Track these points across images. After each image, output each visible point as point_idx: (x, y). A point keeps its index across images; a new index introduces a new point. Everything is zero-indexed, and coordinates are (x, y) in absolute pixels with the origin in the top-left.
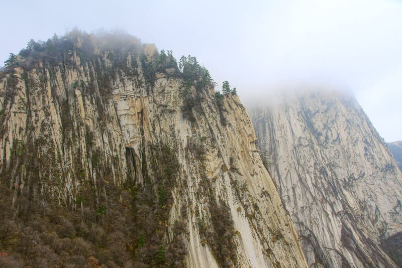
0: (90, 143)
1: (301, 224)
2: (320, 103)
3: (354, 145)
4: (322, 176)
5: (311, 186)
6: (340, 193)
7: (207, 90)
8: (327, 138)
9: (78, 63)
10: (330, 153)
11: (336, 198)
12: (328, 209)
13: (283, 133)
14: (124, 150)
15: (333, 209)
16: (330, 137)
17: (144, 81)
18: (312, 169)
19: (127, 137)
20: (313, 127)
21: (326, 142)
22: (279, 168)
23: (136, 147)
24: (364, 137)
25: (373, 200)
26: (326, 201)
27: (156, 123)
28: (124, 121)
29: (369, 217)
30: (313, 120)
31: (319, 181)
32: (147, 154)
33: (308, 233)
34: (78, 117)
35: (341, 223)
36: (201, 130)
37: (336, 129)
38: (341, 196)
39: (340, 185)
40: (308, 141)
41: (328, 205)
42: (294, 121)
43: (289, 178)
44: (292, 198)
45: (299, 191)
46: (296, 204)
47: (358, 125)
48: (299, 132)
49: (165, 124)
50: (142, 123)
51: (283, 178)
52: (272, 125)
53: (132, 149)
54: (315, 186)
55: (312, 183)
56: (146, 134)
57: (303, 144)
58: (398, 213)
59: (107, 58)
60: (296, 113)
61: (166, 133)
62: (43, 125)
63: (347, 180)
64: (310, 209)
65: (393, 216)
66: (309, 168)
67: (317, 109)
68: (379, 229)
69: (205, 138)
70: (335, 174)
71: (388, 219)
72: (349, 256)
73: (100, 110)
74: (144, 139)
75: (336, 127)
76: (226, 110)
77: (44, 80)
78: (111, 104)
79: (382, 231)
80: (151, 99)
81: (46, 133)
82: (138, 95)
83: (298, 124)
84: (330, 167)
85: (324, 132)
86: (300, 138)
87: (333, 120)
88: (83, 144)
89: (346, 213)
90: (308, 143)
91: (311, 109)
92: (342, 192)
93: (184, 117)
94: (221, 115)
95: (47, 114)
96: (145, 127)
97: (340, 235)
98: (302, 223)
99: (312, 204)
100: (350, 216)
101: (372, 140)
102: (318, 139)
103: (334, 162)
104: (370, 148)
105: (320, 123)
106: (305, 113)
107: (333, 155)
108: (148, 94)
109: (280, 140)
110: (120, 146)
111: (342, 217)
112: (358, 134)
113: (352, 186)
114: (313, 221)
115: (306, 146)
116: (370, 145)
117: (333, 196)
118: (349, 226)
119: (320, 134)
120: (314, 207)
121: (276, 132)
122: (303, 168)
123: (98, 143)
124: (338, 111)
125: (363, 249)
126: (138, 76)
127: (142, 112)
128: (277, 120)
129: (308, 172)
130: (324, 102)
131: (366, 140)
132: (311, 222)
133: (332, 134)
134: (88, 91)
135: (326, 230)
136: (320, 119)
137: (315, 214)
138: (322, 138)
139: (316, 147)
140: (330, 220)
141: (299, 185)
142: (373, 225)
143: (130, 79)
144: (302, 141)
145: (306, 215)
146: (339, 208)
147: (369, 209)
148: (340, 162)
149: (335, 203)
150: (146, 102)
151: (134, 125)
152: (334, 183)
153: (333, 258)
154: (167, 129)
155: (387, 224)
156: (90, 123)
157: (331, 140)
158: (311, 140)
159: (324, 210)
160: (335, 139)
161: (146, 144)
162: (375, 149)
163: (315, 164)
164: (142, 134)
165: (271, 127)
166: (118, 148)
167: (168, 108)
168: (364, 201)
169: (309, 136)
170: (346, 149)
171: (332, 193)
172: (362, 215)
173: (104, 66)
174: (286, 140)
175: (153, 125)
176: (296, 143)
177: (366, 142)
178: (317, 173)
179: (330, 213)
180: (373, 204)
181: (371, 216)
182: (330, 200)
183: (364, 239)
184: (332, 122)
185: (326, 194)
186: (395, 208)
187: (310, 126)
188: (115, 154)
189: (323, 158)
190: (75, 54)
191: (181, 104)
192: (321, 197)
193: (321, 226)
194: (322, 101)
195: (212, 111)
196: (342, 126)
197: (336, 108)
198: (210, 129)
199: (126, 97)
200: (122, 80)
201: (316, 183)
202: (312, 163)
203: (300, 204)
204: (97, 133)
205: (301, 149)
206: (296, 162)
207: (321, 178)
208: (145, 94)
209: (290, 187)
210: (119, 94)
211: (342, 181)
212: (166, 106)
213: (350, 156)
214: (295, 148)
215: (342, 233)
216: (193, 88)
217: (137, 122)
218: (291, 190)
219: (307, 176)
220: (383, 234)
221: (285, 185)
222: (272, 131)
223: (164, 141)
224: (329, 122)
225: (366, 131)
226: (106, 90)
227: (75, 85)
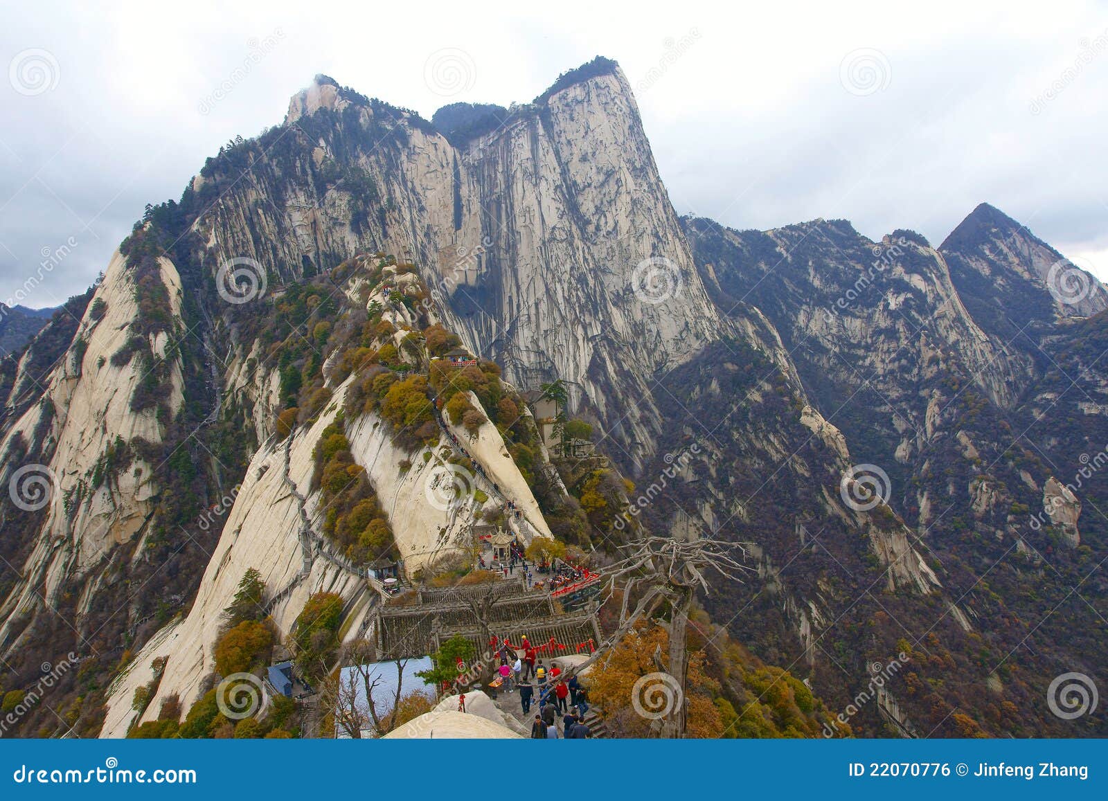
0: (275, 255)
1: (540, 353)
2: (594, 170)
3: (637, 241)
4: (579, 286)
5: (561, 300)
6: (601, 310)
7: (372, 206)
8: (598, 228)
9: (255, 182)
10: (599, 252)
11: (595, 318)
12: (580, 332)
13: (528, 221)
14: (301, 258)
15: (586, 333)
16: (603, 227)
17: (315, 191)
18: (566, 277)
19: (303, 246)
20: (578, 210)
21: (595, 234)
22: (519, 273)
23: (311, 255)
24: (655, 228)
25: (654, 323)
26: (579, 322)
27: (329, 235)
28: (299, 231)
29: (645, 346)
30: (580, 199)
31: (574, 293)
32: (322, 261)
33: (549, 364)
34: (264, 233)
35: (592, 351)
36: (366, 242)
37: (615, 214)
38: (603, 316)
39: (605, 299)
40: (566, 234)
41: (580, 327)
42: (546, 201)
43: (532, 290)
44: (533, 318)
45: (543, 307)
46: (538, 326)
47: (649, 209)
48: (552, 219)
49: (337, 236)
50: (315, 233)
51: (523, 288)
52: (512, 208)
53: (308, 257)
54: (567, 301)
55: (564, 296)
56: (320, 244)
57: (558, 237)
58: (684, 340)
59: (276, 165)
60: (552, 188)
61: (338, 244)
62: (243, 243)
63: (621, 293)
64: (557, 333)
65: (677, 344)
66: (562, 274)
67: (589, 182)
68: (656, 362)
69: (369, 249)
70: (602, 284)
71: (670, 348)
72: (592, 390)
73: (279, 224)
74: (318, 248)
75: (614, 211)
76: (387, 224)
77: (237, 206)
78: (286, 218)
79: (660, 365)
80: (323, 211)
81: (246, 249)
82: (311, 206)
83: (554, 205)
84: (595, 273)
85: (594, 221)
86: (554, 228)
87: (611, 200)
88: (272, 256)
89: (605, 338)
90: (565, 237)
91: (579, 181)
92: (606, 308)
93: (352, 230)
94: (384, 229)
95: (244, 234)
96: (319, 237)
97: (588, 365)
98: (543, 353)
99: (559, 326)
100: (611, 343)
101: (665, 234)
102: (583, 230)
103: (604, 265)
104: (660, 244)
105: (590, 203)
106: (567, 187)
107: (603, 256)
108: (320, 205)
109: (523, 231)
110: (298, 255)
111: (597, 344)
112: (647, 222)
113: (627, 302)
114: (558, 349)
115: (562, 241)
116: (661, 241)
117: (591, 315)
118: (605, 354)
119: (588, 222)
120: (562, 330)
121: (517, 219)
122: (554, 275)
123: (281, 254)
124: (622, 185)
125: (614, 383)
126: (309, 185)
127: (315, 221)
128: (520, 199)
129: (560, 281)
130: (602, 168)
131: (658, 232)
132: (554, 351)
133: (606, 223)
134: (267, 208)
135: (571, 361)
136: (590, 198)
137: (561, 339)
138: (591, 228)
139: (578, 243)
140: (578, 347)
141: (545, 299)
142: (649, 357)
143: (301, 189)
144: (557, 232)
145: (549, 342)
146: (596, 330)
147: (647, 335)
148: (613, 266)
149: (590, 324)
150: (318, 214)
151: (309, 235)
152: (595, 297)
153: (573, 394)
154: (338, 240)
155: (668, 355)
156: (272, 237)
157: (603, 232)
158: (570, 231)
159: (573, 334)
160: (610, 230)
161: (320, 253)
162: (667, 247)
163: (572, 269)
164: (317, 244)
165: (509, 210)
166: (296, 257)
167: (339, 221)
168: (642, 324)
169: (568, 225)
170: (625, 245)
171: (589, 311)
172: (634, 342)
173: (274, 176)
174: (532, 232)
175: (327, 236)
176: (547, 236)
177: (656, 235)
178: (573, 282)
179: (580, 338)
180: (653, 328)
181: (648, 344)
182: (584, 320)
183: (621, 372)
184: (610, 203)
185: (580, 313)
186: (681, 333)
187: (572, 207)
188: (294, 262)
189: (585, 260)
190: (251, 172)
191: (350, 217)
192: (573, 317)
193: (565, 356)
194: (598, 168)
195: (376, 225)
196: (623, 209)
197: (618, 181)
198: (374, 240)
199: (299, 209)
200: (294, 191)
201: (569, 296)
202: (568, 267)
203: (544, 326)
204: (279, 246)
205: (554, 245)
206: (544, 266)
207: (577, 290)
208: (317, 205)
209: (532, 302)
210: (293, 206)
211: (613, 294)
212: (337, 219)
213: (630, 257)
214: (544, 243)
215: (591, 362)
216: (360, 202)
217: (310, 231)
218: (534, 306)
219: (558, 286)
220: (661, 369)
221: (525, 299)
222: (511, 217)
223: (336, 251)
224: (605, 203)
225: (659, 219)
226: (280, 203)
227: (256, 203)
